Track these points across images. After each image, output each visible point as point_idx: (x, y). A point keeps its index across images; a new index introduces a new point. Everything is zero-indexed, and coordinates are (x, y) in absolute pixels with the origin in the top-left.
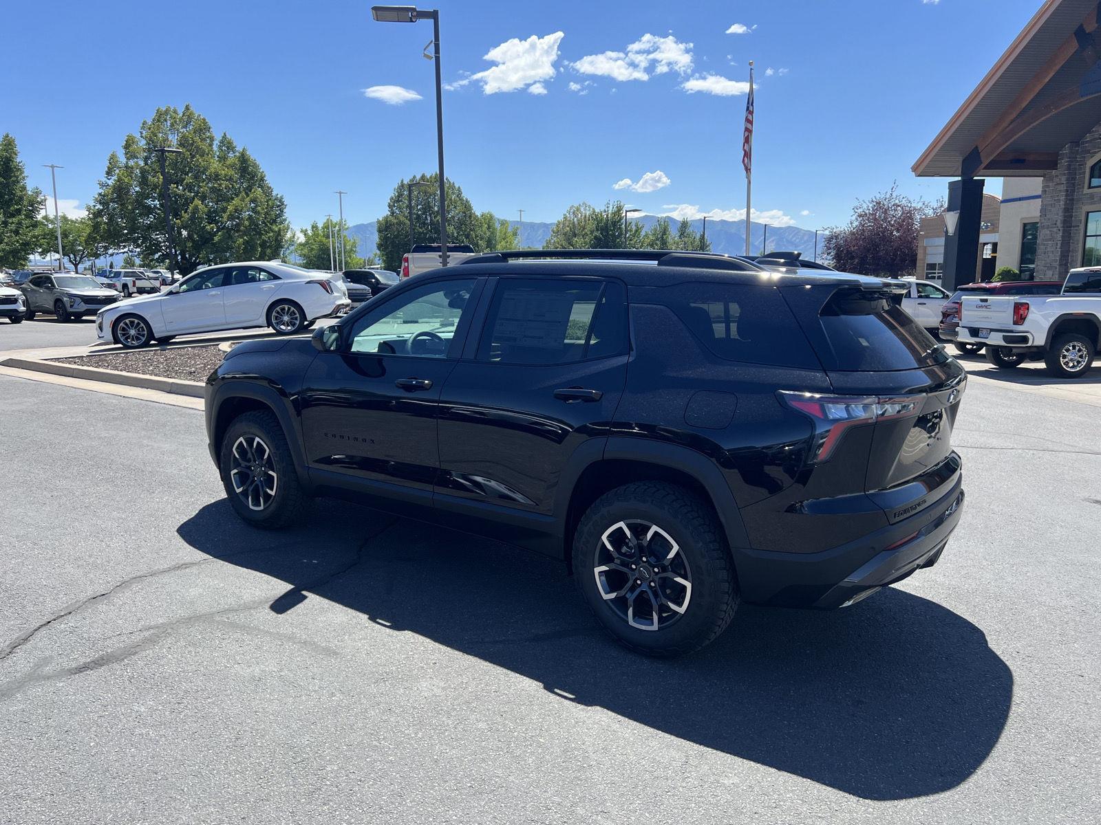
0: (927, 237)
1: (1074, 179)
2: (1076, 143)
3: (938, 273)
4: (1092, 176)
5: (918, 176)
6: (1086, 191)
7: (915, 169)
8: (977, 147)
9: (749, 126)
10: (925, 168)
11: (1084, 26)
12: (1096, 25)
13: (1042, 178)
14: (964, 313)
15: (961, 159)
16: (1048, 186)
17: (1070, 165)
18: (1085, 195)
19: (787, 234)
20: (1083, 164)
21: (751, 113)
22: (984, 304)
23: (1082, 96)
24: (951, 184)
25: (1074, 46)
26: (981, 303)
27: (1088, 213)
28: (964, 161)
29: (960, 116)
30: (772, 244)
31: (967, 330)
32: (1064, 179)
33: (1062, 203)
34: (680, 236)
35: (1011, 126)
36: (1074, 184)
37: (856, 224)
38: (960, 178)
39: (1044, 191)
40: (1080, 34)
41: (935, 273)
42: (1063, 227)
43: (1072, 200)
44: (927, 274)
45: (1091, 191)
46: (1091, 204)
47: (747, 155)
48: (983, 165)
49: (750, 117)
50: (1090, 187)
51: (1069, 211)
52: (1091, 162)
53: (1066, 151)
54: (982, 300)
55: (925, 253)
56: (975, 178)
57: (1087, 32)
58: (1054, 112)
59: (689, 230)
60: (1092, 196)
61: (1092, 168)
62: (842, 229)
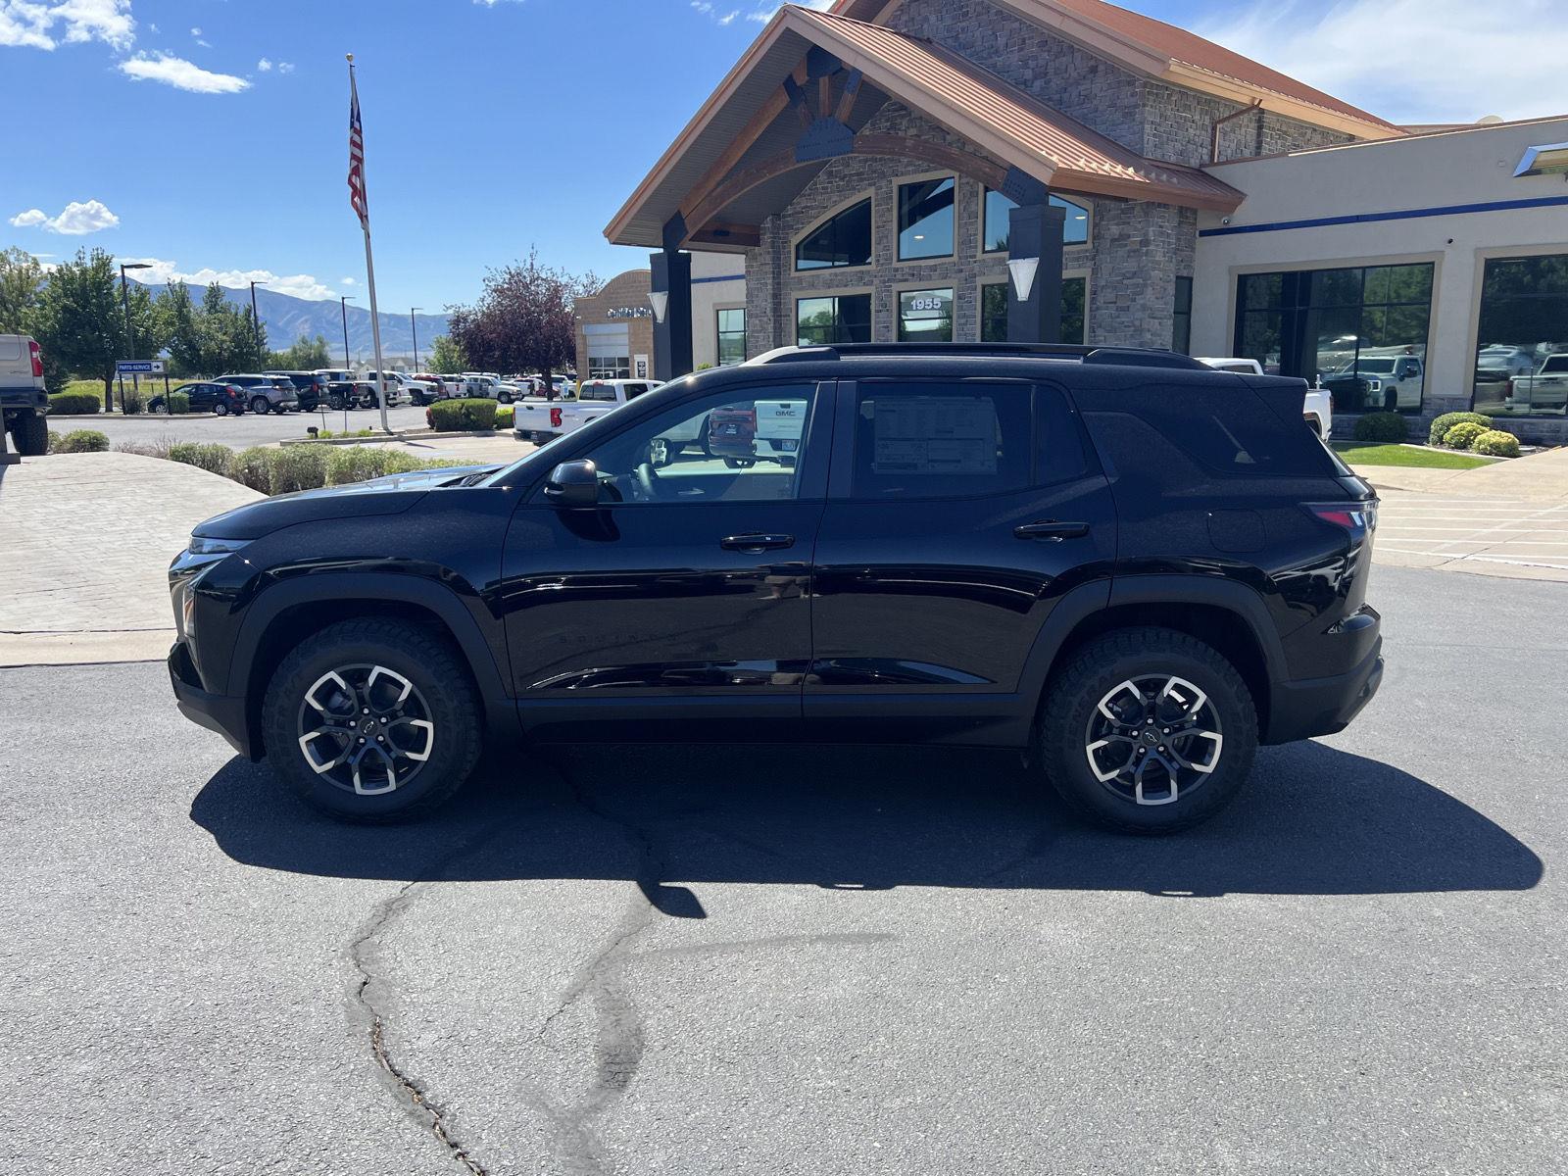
0: (584, 323)
1: (779, 259)
2: (777, 216)
3: (605, 370)
4: (797, 258)
5: (614, 243)
6: (793, 274)
7: (608, 233)
8: (679, 212)
9: (357, 152)
10: (621, 233)
11: (794, 78)
12: (807, 78)
13: (744, 256)
14: (760, 422)
15: (660, 225)
16: (752, 266)
17: (773, 242)
18: (792, 278)
19: (326, 311)
20: (787, 242)
21: (359, 132)
22: (785, 410)
23: (798, 162)
24: (652, 257)
25: (783, 101)
26: (783, 409)
27: (798, 300)
28: (665, 229)
29: (661, 170)
30: (306, 327)
31: (767, 442)
32: (768, 259)
33: (769, 287)
34: (209, 311)
35: (719, 189)
36: (779, 265)
37: (488, 300)
38: (661, 250)
39: (748, 272)
40: (789, 84)
41: (600, 371)
42: (774, 316)
43: (779, 284)
44: (591, 371)
45: (798, 274)
46: (800, 289)
47: (359, 192)
48: (690, 236)
49: (357, 139)
50: (797, 270)
51: (776, 296)
52: (795, 240)
53: (768, 224)
54: (783, 406)
55: (585, 344)
56: (680, 251)
57: (798, 84)
58: (769, 177)
59: (224, 301)
60: (800, 280)
61: (797, 247)
62: (472, 309)
